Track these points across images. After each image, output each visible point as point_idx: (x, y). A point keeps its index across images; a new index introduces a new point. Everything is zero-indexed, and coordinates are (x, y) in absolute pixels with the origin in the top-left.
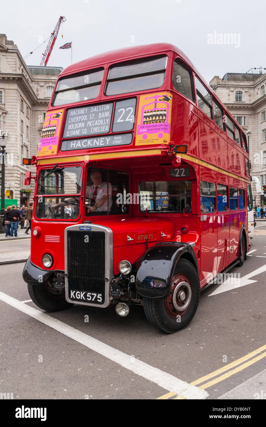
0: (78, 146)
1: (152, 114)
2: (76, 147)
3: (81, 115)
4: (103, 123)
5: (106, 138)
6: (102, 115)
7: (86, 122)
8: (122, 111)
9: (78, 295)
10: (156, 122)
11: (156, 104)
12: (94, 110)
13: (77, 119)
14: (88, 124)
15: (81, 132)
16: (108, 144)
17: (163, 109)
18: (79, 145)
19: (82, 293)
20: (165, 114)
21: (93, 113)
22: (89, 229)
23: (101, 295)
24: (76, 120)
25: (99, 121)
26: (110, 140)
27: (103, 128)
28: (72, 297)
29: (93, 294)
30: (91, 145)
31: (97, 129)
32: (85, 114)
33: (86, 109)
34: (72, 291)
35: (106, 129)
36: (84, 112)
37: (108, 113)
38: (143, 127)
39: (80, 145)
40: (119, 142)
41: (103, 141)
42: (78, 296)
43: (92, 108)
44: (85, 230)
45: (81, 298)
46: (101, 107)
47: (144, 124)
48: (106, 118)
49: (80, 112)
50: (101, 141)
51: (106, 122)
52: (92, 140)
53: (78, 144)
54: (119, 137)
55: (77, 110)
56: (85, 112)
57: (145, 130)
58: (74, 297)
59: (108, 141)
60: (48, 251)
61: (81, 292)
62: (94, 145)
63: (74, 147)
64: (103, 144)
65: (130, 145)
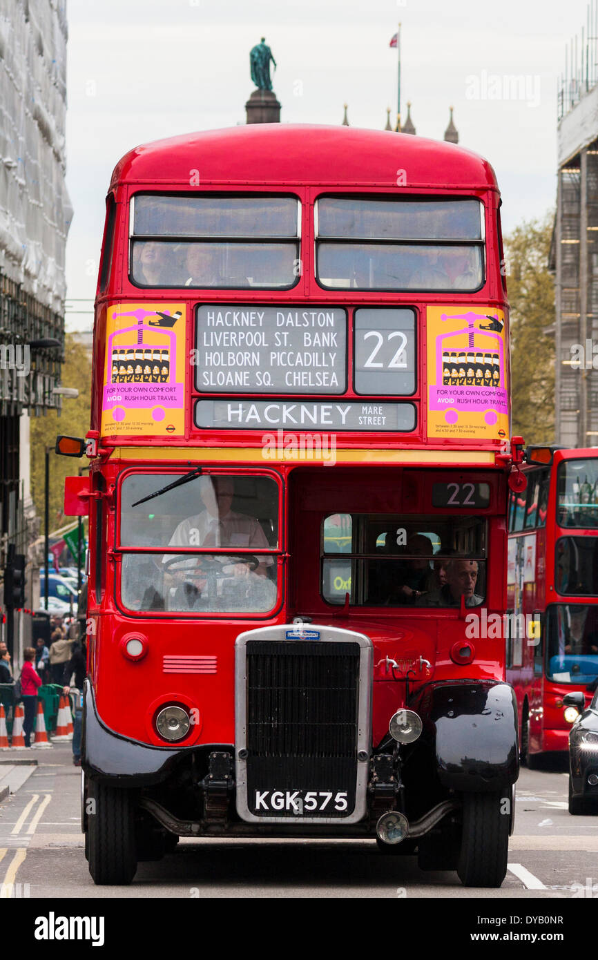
0: (251, 420)
1: (464, 361)
2: (247, 421)
3: (245, 329)
4: (320, 361)
5: (338, 407)
6: (312, 338)
7: (265, 353)
8: (375, 339)
9: (279, 800)
10: (477, 384)
11: (471, 336)
12: (286, 321)
13: (232, 338)
14: (272, 358)
15: (252, 378)
16: (344, 422)
17: (492, 351)
18: (253, 417)
19: (291, 795)
20: (497, 366)
21: (284, 328)
22: (316, 636)
23: (345, 794)
24: (228, 341)
25: (307, 355)
26: (349, 412)
27: (321, 377)
28: (258, 807)
29: (322, 794)
30: (295, 422)
31: (303, 378)
32: (258, 328)
33: (261, 315)
34: (258, 793)
35: (334, 382)
36: (254, 322)
37: (333, 338)
38: (445, 392)
39: (257, 417)
40: (376, 422)
41: (328, 414)
42: (278, 804)
43: (279, 313)
44: (302, 640)
45: (288, 808)
46: (309, 318)
47: (445, 384)
48: (328, 350)
49: (239, 318)
50: (323, 414)
51: (328, 361)
52: (294, 406)
53: (250, 412)
54: (377, 409)
55: (229, 311)
56: (256, 321)
57: (451, 401)
58: (266, 807)
59: (344, 414)
60: (176, 696)
61: (288, 793)
62: (303, 422)
63: (240, 420)
64: (331, 422)
65: (412, 433)
